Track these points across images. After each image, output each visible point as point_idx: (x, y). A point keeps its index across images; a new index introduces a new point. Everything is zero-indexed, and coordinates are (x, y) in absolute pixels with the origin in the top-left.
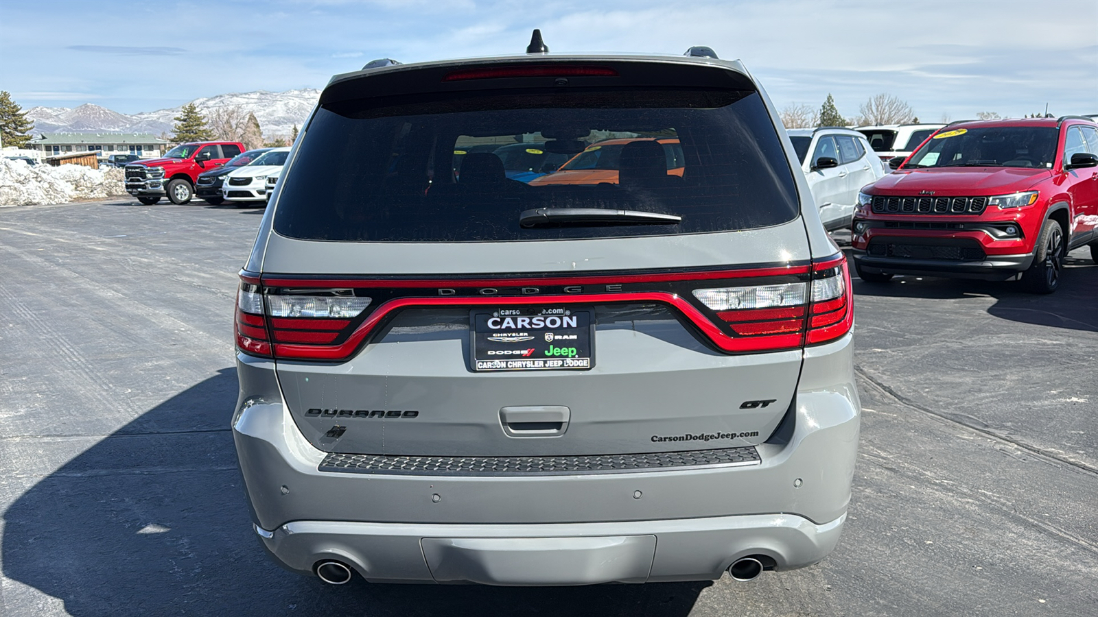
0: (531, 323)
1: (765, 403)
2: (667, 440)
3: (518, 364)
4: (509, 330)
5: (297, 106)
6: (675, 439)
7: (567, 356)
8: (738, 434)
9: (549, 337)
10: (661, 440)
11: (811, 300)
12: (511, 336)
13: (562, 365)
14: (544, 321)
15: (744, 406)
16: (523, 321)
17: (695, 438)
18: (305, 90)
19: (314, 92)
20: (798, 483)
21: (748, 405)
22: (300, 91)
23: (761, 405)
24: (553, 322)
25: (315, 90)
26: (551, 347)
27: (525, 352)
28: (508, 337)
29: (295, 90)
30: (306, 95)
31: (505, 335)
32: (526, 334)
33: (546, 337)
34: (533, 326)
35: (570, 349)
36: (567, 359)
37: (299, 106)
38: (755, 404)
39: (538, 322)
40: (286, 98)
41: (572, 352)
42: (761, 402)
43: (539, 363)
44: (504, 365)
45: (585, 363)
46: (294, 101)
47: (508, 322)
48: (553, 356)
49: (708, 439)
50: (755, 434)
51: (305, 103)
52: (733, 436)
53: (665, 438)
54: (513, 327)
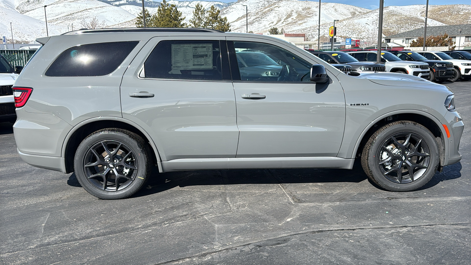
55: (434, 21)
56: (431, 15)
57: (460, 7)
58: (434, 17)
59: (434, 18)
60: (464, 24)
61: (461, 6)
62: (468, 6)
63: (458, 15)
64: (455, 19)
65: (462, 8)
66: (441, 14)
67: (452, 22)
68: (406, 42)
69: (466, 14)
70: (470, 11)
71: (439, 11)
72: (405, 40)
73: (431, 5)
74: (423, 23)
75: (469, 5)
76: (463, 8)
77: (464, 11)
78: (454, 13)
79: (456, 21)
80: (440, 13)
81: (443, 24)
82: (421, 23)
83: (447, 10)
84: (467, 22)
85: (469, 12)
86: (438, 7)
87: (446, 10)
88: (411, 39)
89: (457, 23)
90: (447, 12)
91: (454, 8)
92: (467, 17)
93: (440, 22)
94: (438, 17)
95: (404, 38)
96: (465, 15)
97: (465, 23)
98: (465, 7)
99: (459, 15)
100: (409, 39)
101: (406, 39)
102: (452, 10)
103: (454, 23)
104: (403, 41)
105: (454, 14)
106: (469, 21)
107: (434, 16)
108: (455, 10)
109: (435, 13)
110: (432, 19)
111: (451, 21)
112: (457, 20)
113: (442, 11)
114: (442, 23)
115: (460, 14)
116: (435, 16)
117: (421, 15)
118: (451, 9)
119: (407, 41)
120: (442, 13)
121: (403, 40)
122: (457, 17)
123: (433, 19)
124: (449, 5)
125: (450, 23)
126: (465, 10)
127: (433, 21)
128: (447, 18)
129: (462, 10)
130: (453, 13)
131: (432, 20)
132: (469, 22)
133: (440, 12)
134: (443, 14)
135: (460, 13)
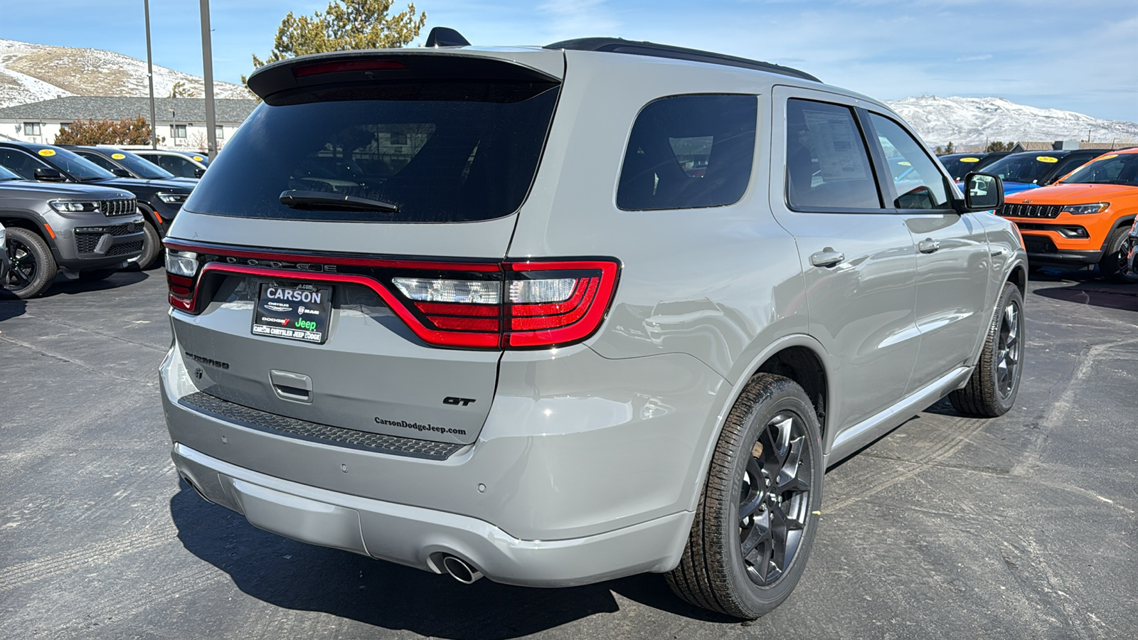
0: (293, 296)
1: (466, 402)
2: (388, 423)
3: (276, 331)
4: (279, 300)
5: (911, 113)
6: (394, 424)
7: (308, 330)
8: (447, 429)
9: (301, 310)
10: (382, 422)
11: (505, 301)
12: (279, 306)
13: (303, 337)
14: (301, 295)
15: (446, 401)
16: (289, 293)
17: (410, 426)
18: (923, 97)
19: (932, 98)
20: (482, 488)
21: (450, 401)
22: (918, 99)
23: (462, 403)
24: (306, 297)
25: (934, 97)
26: (301, 319)
27: (283, 321)
28: (276, 306)
29: (912, 97)
30: (923, 102)
31: (275, 304)
32: (288, 305)
33: (299, 310)
34: (294, 299)
35: (312, 323)
36: (308, 332)
37: (913, 114)
38: (456, 401)
39: (298, 295)
40: (900, 106)
41: (313, 326)
42: (462, 399)
43: (289, 333)
44: (268, 330)
45: (317, 337)
46: (908, 109)
47: (279, 294)
48: (300, 328)
49: (422, 430)
50: (462, 432)
51: (921, 111)
52: (443, 430)
53: (386, 421)
54: (282, 298)
55: (41, 82)
56: (32, 67)
57: (99, 56)
58: (40, 73)
59: (41, 77)
60: (115, 96)
61: (100, 54)
62: (116, 55)
63: (97, 74)
64: (91, 83)
65: (104, 57)
66: (57, 67)
67: (86, 90)
68: (27, 132)
69: (113, 73)
70: (122, 67)
71: (51, 60)
72: (22, 125)
73: (28, 44)
74: (14, 87)
75: (118, 54)
76: (106, 58)
77: (109, 66)
78: (86, 69)
79: (94, 86)
80: (52, 64)
81: (67, 92)
82: (11, 86)
83: (70, 61)
84: (121, 91)
85: (121, 69)
86: (45, 49)
87: (66, 59)
88: (39, 123)
89: (98, 92)
90: (71, 65)
91: (84, 57)
92: (119, 81)
93: (56, 86)
94: (51, 74)
95: (19, 120)
96: (114, 76)
97: (116, 94)
98: (109, 56)
99: (100, 75)
100: (33, 124)
101: (25, 123)
102: (80, 61)
103: (90, 92)
104: (18, 129)
105: (88, 70)
106: (124, 90)
107: (38, 70)
108: (88, 62)
109: (42, 63)
110: (35, 77)
111: (82, 86)
112: (96, 86)
113: (57, 61)
114: (62, 88)
115: (101, 73)
116: (43, 71)
117: (4, 64)
118: (79, 59)
119: (29, 128)
120: (59, 67)
121: (17, 125)
122: (97, 78)
123: (38, 78)
124: (72, 48)
125: (81, 92)
126: (111, 65)
127: (39, 84)
128: (73, 78)
129: (105, 63)
130: (84, 68)
131: (37, 80)
132: (124, 92)
133: (52, 62)
134: (61, 68)
135: (100, 69)
